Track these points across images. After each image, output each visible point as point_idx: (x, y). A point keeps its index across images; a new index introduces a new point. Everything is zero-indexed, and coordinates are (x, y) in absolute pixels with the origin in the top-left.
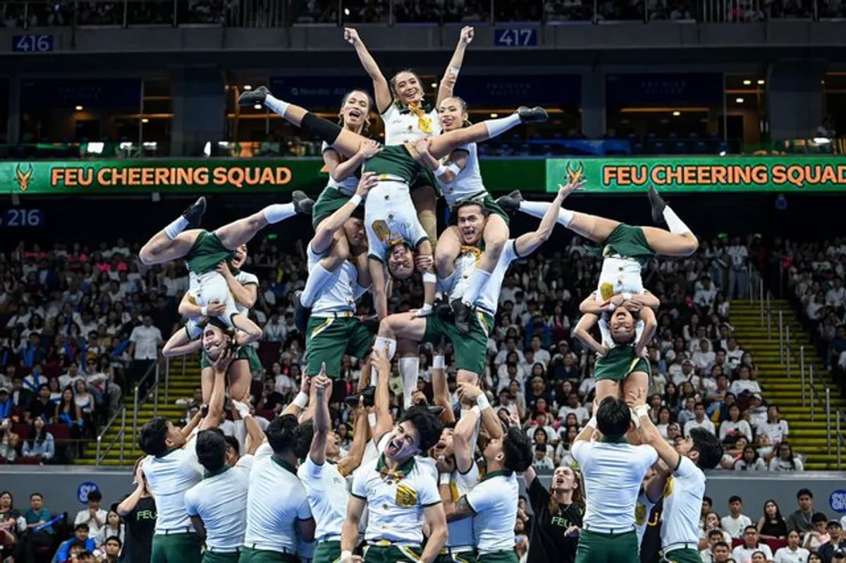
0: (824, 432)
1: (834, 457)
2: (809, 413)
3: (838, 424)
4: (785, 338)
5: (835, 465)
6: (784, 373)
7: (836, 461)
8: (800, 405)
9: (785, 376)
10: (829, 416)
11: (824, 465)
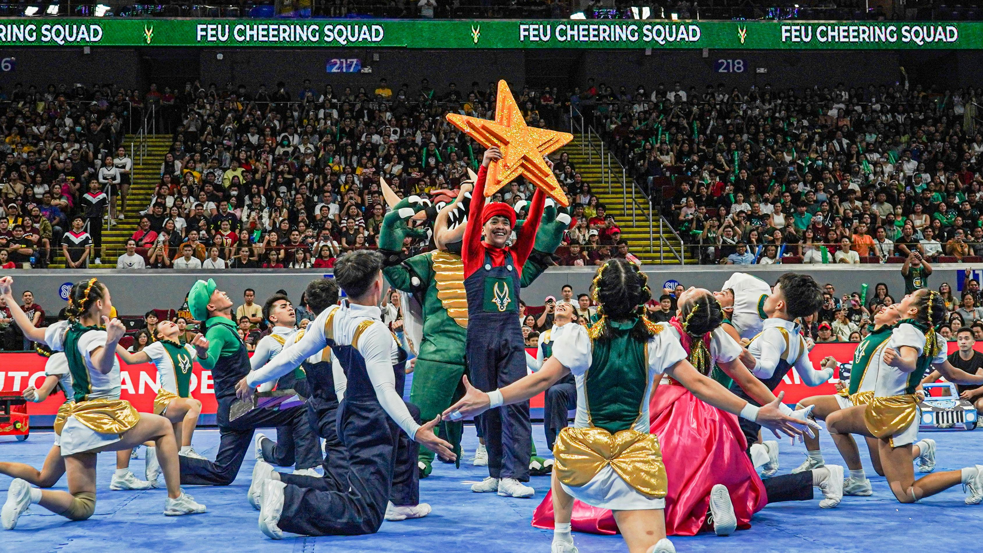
0: (647, 236)
1: (658, 255)
2: (632, 221)
3: (661, 229)
4: (606, 163)
5: (658, 261)
6: (607, 190)
7: (659, 258)
8: (623, 215)
9: (608, 193)
10: (652, 223)
11: (649, 261)
